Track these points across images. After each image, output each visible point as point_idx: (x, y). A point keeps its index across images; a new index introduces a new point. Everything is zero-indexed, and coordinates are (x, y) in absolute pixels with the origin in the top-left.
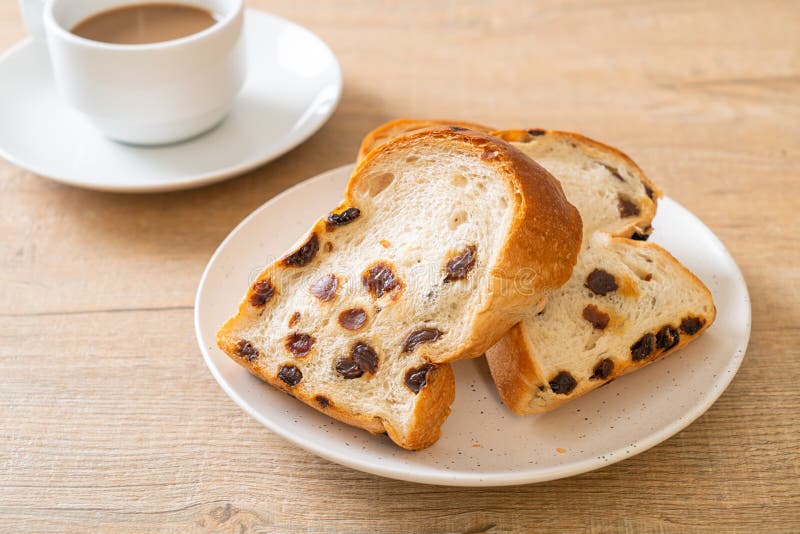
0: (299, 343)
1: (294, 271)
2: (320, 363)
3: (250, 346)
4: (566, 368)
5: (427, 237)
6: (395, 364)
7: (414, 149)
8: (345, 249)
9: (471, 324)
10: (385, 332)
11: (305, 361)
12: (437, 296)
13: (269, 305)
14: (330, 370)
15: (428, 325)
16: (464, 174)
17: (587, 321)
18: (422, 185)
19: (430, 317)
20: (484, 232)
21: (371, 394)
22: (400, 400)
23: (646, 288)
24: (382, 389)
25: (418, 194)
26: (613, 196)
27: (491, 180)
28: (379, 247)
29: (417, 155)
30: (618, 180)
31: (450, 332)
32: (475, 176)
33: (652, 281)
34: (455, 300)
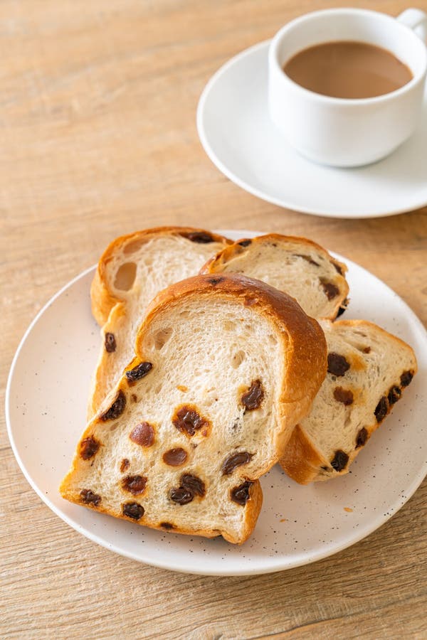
0: (135, 484)
1: (111, 423)
2: (156, 497)
3: (91, 493)
4: (338, 447)
5: (217, 377)
6: (219, 486)
7: (185, 305)
8: (148, 397)
9: (274, 444)
10: (205, 461)
11: (143, 497)
12: (241, 427)
13: (97, 456)
14: (167, 501)
15: (239, 450)
16: (232, 319)
17: (339, 402)
18: (198, 334)
19: (239, 444)
20: (263, 366)
21: (205, 512)
22: (230, 513)
23: (370, 360)
24: (213, 507)
25: (197, 342)
26: (317, 282)
27: (257, 322)
28: (178, 392)
29: (188, 310)
30: (315, 267)
31: (258, 453)
32: (243, 320)
33: (372, 353)
34: (255, 427)
